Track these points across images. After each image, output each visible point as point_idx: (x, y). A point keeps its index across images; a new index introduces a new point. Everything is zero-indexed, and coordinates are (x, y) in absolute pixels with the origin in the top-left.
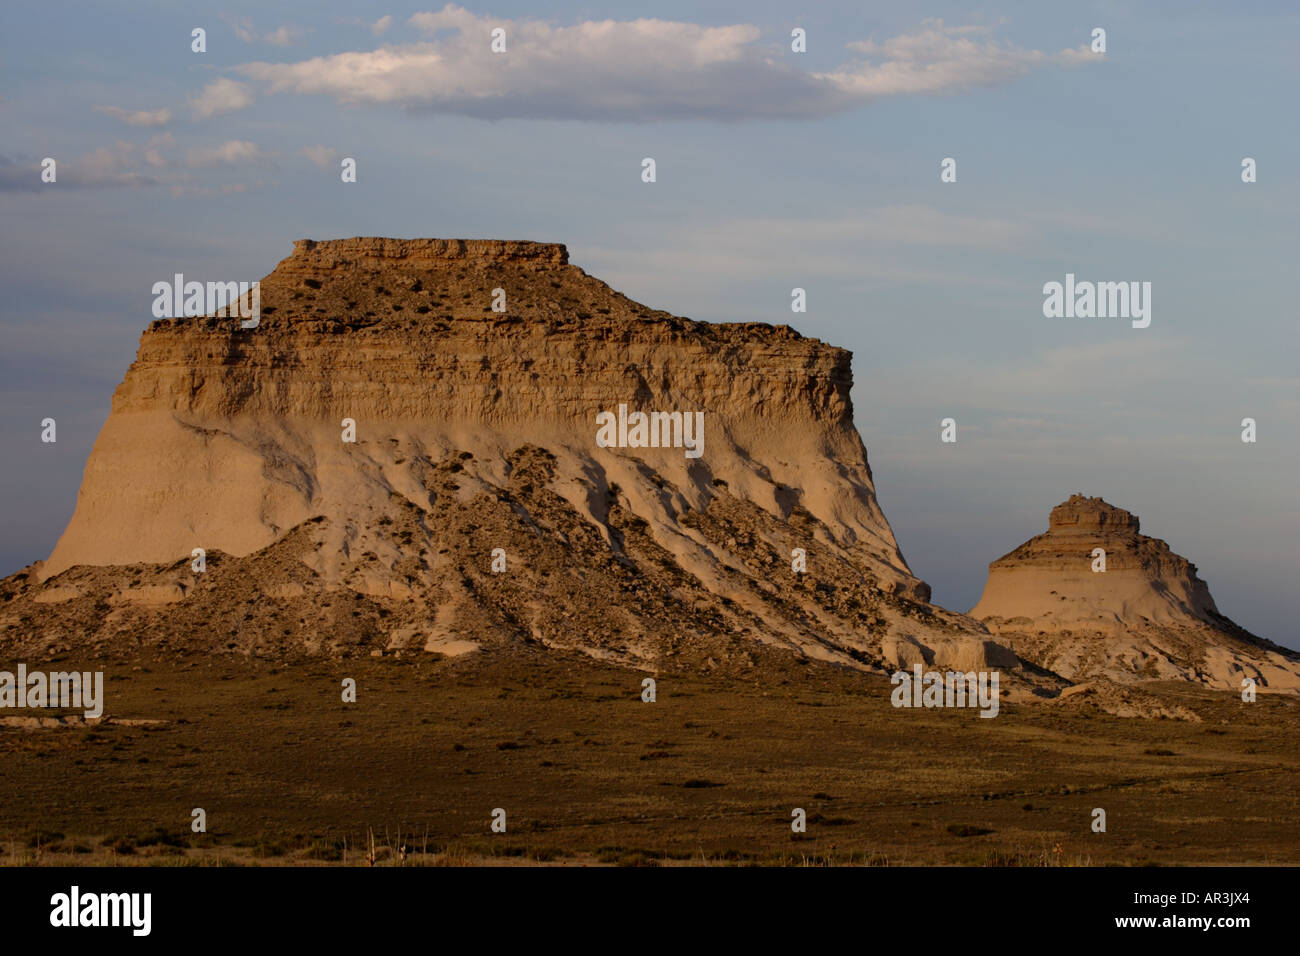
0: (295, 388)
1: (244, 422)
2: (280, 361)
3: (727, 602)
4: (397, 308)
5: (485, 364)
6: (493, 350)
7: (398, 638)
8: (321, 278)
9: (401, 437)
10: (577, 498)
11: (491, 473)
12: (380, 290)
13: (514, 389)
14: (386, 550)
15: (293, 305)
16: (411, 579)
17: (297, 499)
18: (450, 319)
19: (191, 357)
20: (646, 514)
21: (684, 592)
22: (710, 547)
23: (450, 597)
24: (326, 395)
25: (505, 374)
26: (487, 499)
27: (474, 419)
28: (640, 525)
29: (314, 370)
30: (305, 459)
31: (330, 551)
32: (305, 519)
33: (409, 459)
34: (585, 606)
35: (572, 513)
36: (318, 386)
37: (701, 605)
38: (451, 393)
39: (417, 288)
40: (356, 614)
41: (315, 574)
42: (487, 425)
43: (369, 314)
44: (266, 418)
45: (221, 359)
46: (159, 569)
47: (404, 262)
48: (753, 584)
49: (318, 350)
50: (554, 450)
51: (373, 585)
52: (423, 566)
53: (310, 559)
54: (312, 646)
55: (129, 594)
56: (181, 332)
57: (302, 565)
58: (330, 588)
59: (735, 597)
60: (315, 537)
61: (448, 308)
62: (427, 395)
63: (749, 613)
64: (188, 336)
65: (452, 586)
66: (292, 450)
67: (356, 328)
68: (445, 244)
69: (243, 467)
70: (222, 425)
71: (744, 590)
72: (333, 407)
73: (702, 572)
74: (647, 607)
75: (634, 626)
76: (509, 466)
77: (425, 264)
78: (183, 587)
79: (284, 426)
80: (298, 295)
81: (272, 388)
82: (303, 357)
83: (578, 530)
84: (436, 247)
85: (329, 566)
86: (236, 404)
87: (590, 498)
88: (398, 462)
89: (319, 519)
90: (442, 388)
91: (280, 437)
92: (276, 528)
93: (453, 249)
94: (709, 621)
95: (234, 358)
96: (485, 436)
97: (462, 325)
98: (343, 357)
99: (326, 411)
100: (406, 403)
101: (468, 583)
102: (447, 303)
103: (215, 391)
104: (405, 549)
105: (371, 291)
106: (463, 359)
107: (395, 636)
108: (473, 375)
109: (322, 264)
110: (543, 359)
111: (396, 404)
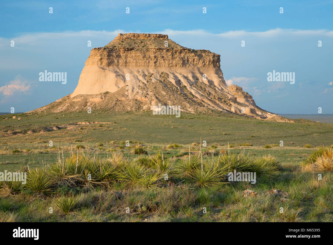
0: (120, 61)
1: (111, 67)
2: (117, 56)
3: (203, 101)
4: (138, 47)
5: (155, 57)
6: (156, 54)
7: (145, 107)
8: (123, 41)
9: (140, 70)
10: (173, 82)
11: (157, 77)
12: (135, 43)
13: (160, 62)
14: (140, 91)
15: (119, 45)
16: (146, 97)
17: (122, 82)
18: (148, 48)
19: (101, 55)
20: (186, 85)
21: (195, 99)
22: (198, 91)
23: (154, 100)
24: (126, 62)
25: (159, 59)
26: (157, 82)
27: (153, 67)
28: (185, 87)
29: (123, 58)
30: (123, 74)
31: (130, 91)
32: (124, 86)
33: (142, 75)
34: (178, 102)
35: (173, 85)
36: (124, 61)
37: (198, 101)
38: (149, 62)
39: (142, 42)
40: (136, 103)
41: (128, 96)
42: (155, 68)
43: (133, 47)
44: (115, 67)
45: (106, 56)
46: (97, 95)
47: (139, 38)
48: (207, 98)
49: (124, 54)
50: (168, 73)
51: (139, 98)
52: (148, 94)
53: (126, 93)
54: (129, 109)
55: (91, 99)
56: (99, 50)
57: (125, 94)
58: (131, 98)
59: (204, 100)
60: (127, 89)
61: (148, 47)
62: (145, 63)
63: (207, 103)
64: (100, 51)
65: (154, 98)
66: (120, 73)
67: (131, 50)
68: (146, 35)
69: (112, 76)
70: (107, 68)
71: (206, 99)
72: (127, 65)
73: (197, 95)
74: (189, 102)
75: (188, 105)
76: (160, 76)
77: (143, 38)
78: (102, 98)
79: (118, 68)
80: (120, 44)
81: (116, 61)
82: (122, 55)
83: (174, 88)
84: (144, 35)
85: (130, 94)
86: (109, 64)
87: (176, 82)
88: (140, 75)
89: (127, 86)
90: (147, 61)
91: (118, 71)
92: (119, 87)
93: (148, 35)
94: (200, 104)
95: (109, 56)
96: (155, 70)
97: (151, 50)
98: (129, 55)
99: (126, 66)
100: (140, 64)
101: (157, 98)
102: (147, 45)
103: (105, 61)
104: (144, 91)
105: (133, 43)
106: (151, 56)
107: (144, 107)
108: (153, 59)
109: (123, 38)
110: (165, 56)
111: (139, 64)
